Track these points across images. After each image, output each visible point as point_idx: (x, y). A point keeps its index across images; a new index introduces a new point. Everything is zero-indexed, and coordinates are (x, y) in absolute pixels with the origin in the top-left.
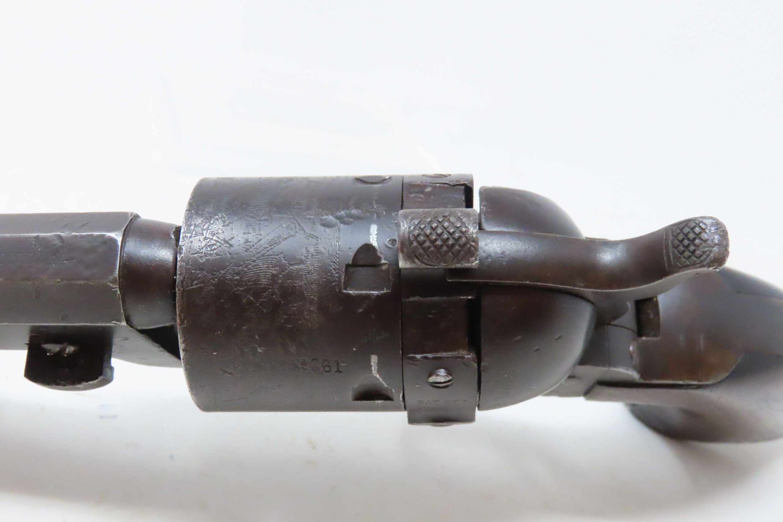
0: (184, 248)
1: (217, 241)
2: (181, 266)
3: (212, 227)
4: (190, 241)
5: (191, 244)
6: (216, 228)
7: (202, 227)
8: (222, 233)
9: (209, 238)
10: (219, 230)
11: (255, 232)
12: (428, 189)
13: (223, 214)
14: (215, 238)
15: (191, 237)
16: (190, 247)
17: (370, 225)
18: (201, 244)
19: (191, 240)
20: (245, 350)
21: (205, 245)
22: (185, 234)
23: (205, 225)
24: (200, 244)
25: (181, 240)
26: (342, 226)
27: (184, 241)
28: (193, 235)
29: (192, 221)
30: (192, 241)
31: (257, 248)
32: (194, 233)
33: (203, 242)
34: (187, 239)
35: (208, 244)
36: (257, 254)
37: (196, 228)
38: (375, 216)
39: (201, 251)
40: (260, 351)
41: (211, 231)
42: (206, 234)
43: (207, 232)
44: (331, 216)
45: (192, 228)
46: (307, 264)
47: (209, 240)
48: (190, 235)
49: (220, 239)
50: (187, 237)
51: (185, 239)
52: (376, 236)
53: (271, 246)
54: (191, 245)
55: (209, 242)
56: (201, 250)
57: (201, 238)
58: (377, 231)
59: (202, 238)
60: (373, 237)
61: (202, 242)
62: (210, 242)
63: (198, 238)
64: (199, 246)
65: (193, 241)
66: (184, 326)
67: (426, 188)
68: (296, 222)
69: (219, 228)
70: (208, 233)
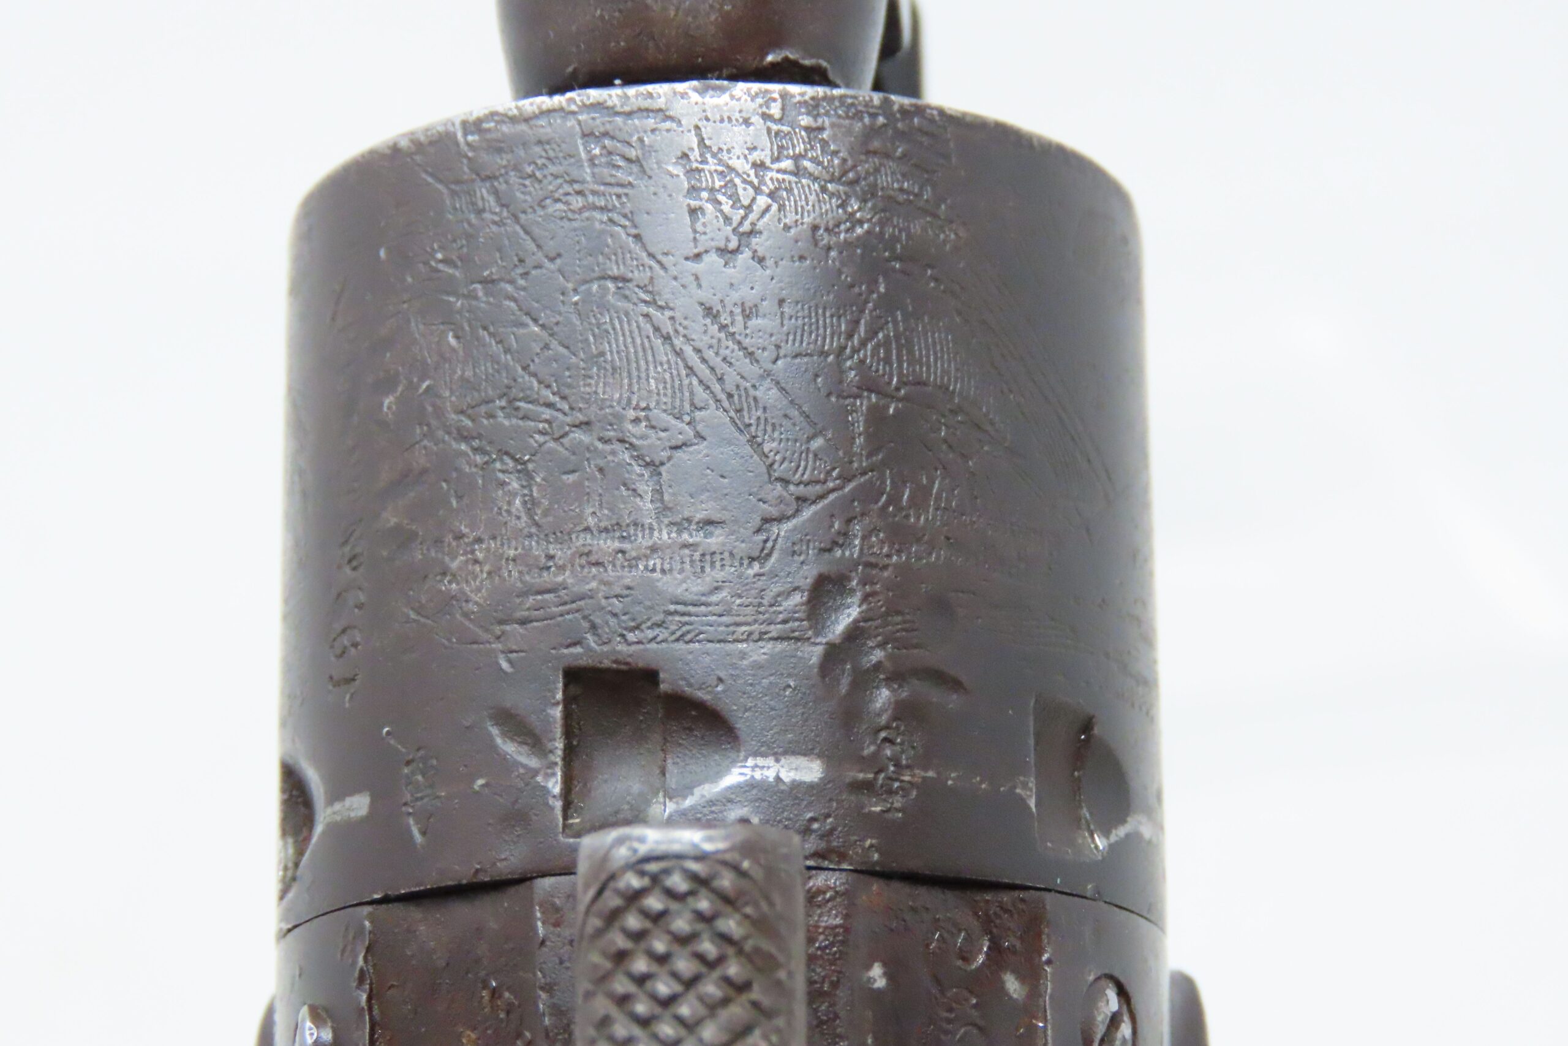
0: (726, 97)
1: (749, 208)
2: (655, 95)
3: (809, 187)
4: (749, 118)
5: (737, 120)
6: (804, 203)
7: (810, 155)
8: (785, 224)
9: (762, 182)
10: (797, 213)
11: (787, 342)
12: (1013, 985)
13: (866, 226)
14: (762, 201)
15: (766, 117)
16: (726, 120)
17: (820, 756)
18: (738, 158)
19: (756, 119)
20: (388, 355)
21: (731, 169)
22: (780, 100)
23: (819, 163)
24: (737, 151)
25: (755, 87)
26: (814, 653)
27: (749, 99)
28: (775, 127)
29: (834, 120)
30: (752, 124)
31: (723, 352)
32: (785, 129)
33: (747, 162)
34: (761, 106)
35: (737, 181)
36: (698, 351)
37: (803, 133)
38: (861, 776)
39: (710, 160)
40: (387, 402)
41: (794, 185)
42: (778, 171)
43: (791, 173)
44: (860, 613)
45: (805, 120)
46: (660, 530)
47: (756, 182)
48: (777, 116)
49: (758, 220)
50: (768, 107)
51: (760, 101)
52: (771, 779)
53: (730, 396)
54: (734, 122)
55: (745, 181)
56: (714, 155)
57: (763, 153)
58: (794, 781)
59: (764, 155)
60: (769, 768)
61: (745, 157)
62: (748, 187)
63: (765, 141)
64: (729, 151)
65: (752, 128)
66: (460, 135)
67: (1021, 978)
68: (831, 485)
69: (806, 214)
70: (786, 177)
